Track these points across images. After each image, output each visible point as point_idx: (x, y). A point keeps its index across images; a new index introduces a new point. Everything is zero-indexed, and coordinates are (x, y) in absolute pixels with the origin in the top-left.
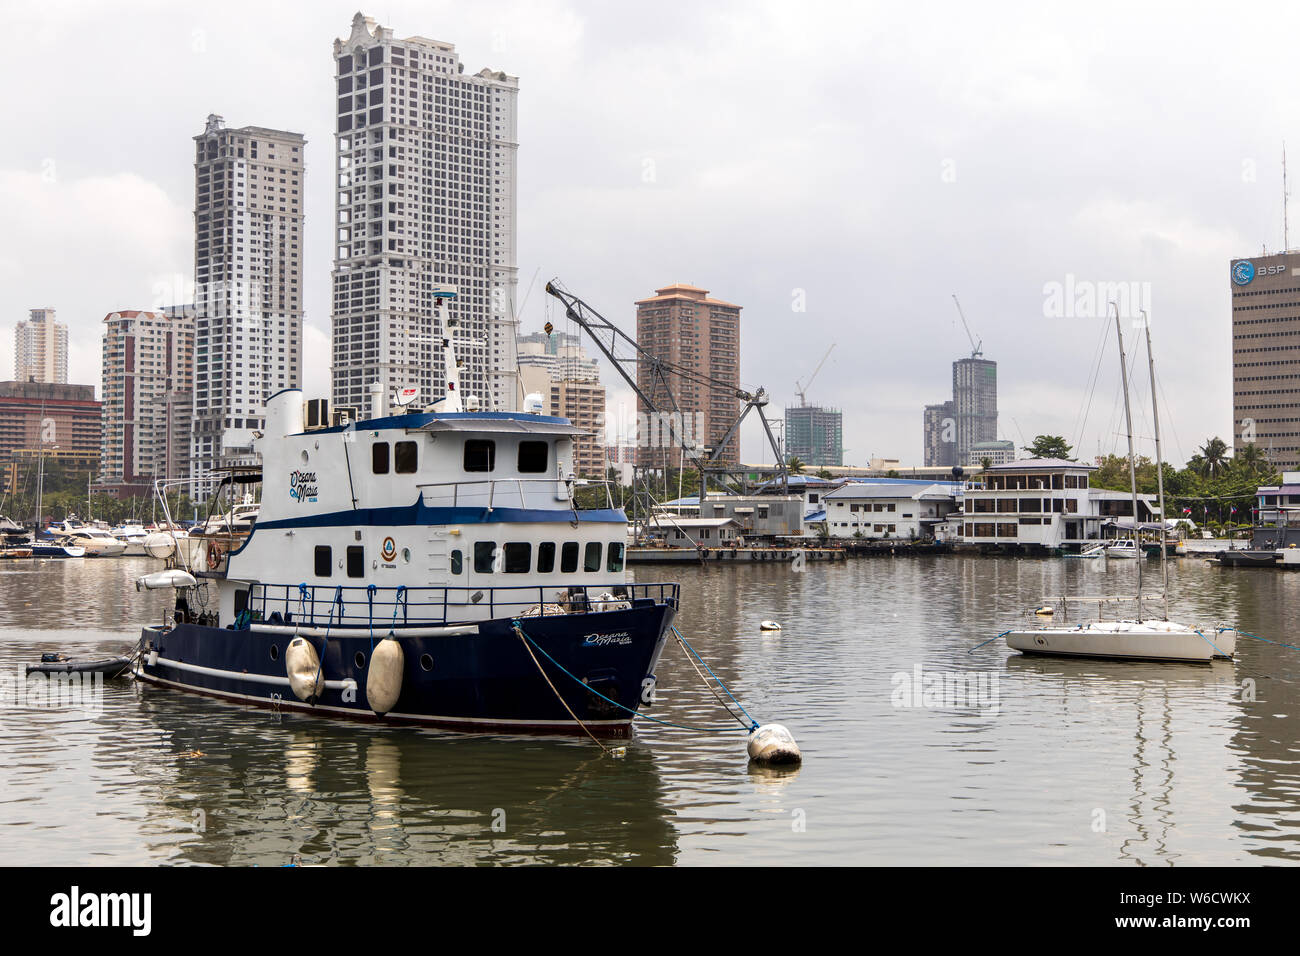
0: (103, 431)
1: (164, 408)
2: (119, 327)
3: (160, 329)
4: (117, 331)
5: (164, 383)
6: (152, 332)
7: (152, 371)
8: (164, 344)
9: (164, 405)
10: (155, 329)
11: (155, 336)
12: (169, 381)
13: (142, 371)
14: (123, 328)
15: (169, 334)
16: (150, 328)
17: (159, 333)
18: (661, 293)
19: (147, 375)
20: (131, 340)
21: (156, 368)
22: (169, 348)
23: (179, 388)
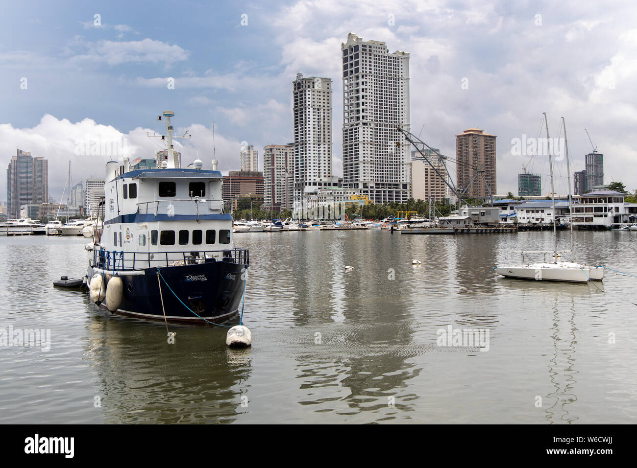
0: (264, 188)
2: (269, 151)
5: (285, 170)
7: (280, 166)
8: (284, 156)
9: (285, 178)
10: (282, 151)
11: (281, 154)
12: (287, 169)
13: (277, 166)
15: (286, 153)
16: (279, 151)
18: (465, 132)
20: (273, 155)
21: (282, 165)
22: (286, 158)
23: (290, 172)
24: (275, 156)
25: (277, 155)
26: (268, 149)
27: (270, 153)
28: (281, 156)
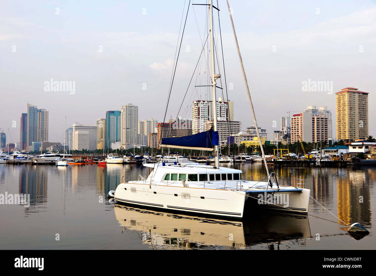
0: (193, 131)
1: (207, 125)
2: (196, 105)
3: (206, 105)
4: (195, 106)
5: (207, 119)
6: (204, 106)
7: (204, 116)
8: (207, 109)
9: (207, 124)
10: (205, 105)
11: (205, 107)
12: (209, 118)
13: (202, 116)
14: (197, 105)
15: (208, 106)
16: (204, 105)
17: (206, 106)
18: (342, 90)
19: (203, 117)
20: (199, 108)
21: (205, 115)
22: (209, 110)
23: (211, 120)
24: (201, 109)
25: (202, 108)
26: (195, 104)
27: (196, 107)
28: (205, 109)
